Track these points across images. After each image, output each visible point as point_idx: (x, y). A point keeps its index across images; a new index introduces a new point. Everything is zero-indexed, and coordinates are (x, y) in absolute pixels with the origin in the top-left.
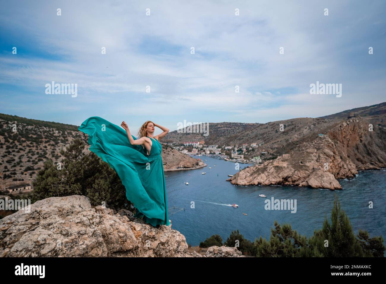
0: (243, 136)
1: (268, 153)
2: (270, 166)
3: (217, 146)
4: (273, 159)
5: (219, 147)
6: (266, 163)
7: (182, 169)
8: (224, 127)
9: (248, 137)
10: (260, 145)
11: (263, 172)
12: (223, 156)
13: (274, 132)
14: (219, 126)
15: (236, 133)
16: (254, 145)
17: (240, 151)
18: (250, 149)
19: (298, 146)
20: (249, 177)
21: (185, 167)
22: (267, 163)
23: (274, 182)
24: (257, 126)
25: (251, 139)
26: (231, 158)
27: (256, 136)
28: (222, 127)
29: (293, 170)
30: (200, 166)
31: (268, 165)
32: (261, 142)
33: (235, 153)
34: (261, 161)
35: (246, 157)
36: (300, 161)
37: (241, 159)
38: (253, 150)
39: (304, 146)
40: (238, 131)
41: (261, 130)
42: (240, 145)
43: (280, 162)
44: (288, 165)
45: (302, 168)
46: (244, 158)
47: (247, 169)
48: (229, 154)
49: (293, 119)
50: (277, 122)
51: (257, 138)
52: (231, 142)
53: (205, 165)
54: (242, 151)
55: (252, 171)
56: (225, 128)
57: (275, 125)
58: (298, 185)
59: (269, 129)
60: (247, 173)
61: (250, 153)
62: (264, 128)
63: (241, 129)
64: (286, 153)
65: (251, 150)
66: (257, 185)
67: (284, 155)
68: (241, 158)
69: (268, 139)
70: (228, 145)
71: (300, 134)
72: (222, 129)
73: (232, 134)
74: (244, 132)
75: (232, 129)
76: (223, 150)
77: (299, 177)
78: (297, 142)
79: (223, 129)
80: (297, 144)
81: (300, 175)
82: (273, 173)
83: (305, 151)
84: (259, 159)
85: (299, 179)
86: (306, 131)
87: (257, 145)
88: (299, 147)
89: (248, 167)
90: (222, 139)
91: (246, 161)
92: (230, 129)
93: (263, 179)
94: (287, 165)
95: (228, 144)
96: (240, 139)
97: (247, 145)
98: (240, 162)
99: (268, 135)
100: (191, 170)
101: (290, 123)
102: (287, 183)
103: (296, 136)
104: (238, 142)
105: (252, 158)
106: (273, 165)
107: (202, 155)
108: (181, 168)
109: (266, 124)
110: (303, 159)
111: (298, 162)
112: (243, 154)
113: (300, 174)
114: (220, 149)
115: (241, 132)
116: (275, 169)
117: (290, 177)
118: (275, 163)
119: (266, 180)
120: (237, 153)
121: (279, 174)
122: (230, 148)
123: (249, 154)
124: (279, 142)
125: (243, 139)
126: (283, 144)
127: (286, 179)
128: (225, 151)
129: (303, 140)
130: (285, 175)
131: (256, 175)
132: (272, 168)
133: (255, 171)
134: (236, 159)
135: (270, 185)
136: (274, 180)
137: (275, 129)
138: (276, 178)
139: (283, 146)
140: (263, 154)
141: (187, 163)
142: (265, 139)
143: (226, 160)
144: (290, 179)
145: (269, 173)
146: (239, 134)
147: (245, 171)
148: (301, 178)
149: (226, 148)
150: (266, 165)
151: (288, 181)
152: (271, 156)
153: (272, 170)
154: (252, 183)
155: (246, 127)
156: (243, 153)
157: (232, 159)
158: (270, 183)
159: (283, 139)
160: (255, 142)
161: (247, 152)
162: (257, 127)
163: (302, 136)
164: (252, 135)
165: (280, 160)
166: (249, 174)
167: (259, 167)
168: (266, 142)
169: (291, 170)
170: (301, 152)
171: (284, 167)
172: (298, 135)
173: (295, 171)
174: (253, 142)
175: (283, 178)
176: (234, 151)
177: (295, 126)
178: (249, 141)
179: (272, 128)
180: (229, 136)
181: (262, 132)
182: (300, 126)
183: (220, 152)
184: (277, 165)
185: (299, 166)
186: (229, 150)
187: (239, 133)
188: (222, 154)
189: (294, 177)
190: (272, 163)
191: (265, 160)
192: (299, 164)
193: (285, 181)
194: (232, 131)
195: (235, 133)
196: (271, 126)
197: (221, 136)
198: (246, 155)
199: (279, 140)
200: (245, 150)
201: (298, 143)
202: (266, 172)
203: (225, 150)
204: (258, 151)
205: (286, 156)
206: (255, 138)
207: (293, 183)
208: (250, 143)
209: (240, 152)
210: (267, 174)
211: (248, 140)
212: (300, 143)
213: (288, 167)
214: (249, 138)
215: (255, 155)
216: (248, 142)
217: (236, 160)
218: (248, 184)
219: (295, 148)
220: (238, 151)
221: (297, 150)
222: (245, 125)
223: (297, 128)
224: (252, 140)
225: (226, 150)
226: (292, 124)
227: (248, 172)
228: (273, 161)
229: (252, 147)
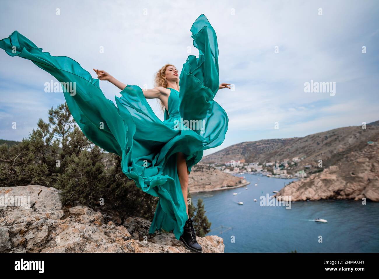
0: (283, 151)
1: (313, 166)
2: (317, 180)
3: (258, 163)
4: (319, 171)
5: (260, 164)
6: (312, 177)
7: (226, 188)
8: (262, 144)
9: (288, 152)
10: (302, 159)
11: (310, 187)
12: (265, 173)
13: (315, 145)
14: (257, 144)
15: (276, 149)
16: (296, 159)
17: (282, 166)
18: (293, 163)
19: (345, 156)
20: (295, 192)
21: (228, 186)
22: (313, 177)
23: (324, 196)
24: (296, 140)
25: (292, 153)
26: (273, 174)
27: (297, 150)
28: (260, 145)
29: (344, 182)
30: (243, 184)
31: (314, 178)
32: (303, 156)
33: (277, 168)
34: (305, 175)
35: (289, 172)
36: (351, 173)
37: (284, 174)
38: (296, 164)
39: (353, 155)
40: (277, 147)
41: (301, 144)
42: (281, 160)
43: (327, 175)
44: (338, 177)
45: (355, 180)
46: (288, 173)
47: (292, 184)
48: (270, 170)
49: (335, 130)
50: (317, 134)
51: (298, 152)
52: (272, 159)
53: (248, 183)
54: (284, 166)
55: (298, 186)
56: (264, 145)
57: (315, 137)
58: (353, 199)
59: (310, 142)
60: (293, 188)
62: (304, 142)
63: (280, 144)
64: (332, 165)
65: (293, 165)
66: (306, 200)
67: (331, 167)
68: (284, 173)
69: (310, 152)
70: (269, 162)
71: (345, 144)
72: (260, 146)
73: (272, 150)
74: (283, 147)
75: (270, 146)
76: (264, 167)
77: (353, 189)
78: (343, 152)
79: (262, 146)
80: (344, 155)
81: (353, 188)
82: (322, 187)
83: (355, 161)
84: (303, 174)
85: (353, 192)
86: (351, 140)
87: (299, 159)
88: (347, 157)
89: (293, 182)
90: (262, 156)
91: (290, 176)
92: (268, 145)
93: (310, 193)
94: (337, 177)
95: (269, 160)
96: (280, 155)
97: (288, 160)
98: (283, 177)
99: (309, 148)
100: (235, 188)
101: (332, 134)
102: (339, 197)
103: (341, 146)
104: (279, 158)
105: (296, 172)
106: (321, 179)
107: (244, 173)
108: (224, 187)
109: (306, 137)
110: (354, 170)
111: (349, 174)
112: (285, 169)
113: (354, 187)
114: (261, 166)
115: (280, 147)
116: (323, 182)
117: (342, 190)
118: (323, 176)
119: (315, 194)
120: (279, 169)
121: (328, 187)
122: (271, 164)
123: (292, 169)
124: (322, 154)
125: (283, 154)
126: (328, 156)
127: (338, 193)
128: (266, 168)
129: (350, 149)
130: (336, 188)
131: (302, 190)
132: (319, 182)
133: (301, 185)
134: (279, 174)
135: (321, 200)
136: (324, 195)
137: (316, 142)
138: (326, 193)
139: (328, 158)
140: (307, 168)
141: (230, 182)
142: (307, 152)
143: (268, 177)
144: (342, 193)
145: (317, 187)
146: (279, 150)
147: (291, 186)
148: (355, 191)
149: (268, 164)
150: (312, 178)
151: (341, 195)
152: (316, 169)
153: (320, 183)
154: (300, 198)
155: (285, 142)
156: (286, 168)
157: (275, 175)
158: (320, 198)
159: (326, 151)
160: (296, 156)
161: (289, 167)
162: (297, 141)
163: (348, 146)
164: (293, 150)
165: (327, 172)
166: (295, 190)
167: (305, 181)
168: (308, 155)
169: (342, 183)
170: (350, 162)
171: (334, 180)
172: (342, 145)
173: (346, 184)
174: (294, 157)
175: (334, 192)
176: (276, 167)
177: (338, 136)
178: (290, 156)
179: (312, 140)
180: (268, 153)
181: (302, 145)
182: (343, 135)
183: (262, 169)
184: (325, 178)
185: (351, 178)
186: (270, 166)
187: (278, 148)
188: (264, 170)
189: (347, 190)
190: (319, 176)
191: (310, 173)
192: (351, 176)
193: (337, 195)
194: (271, 147)
195: (275, 149)
196: (311, 139)
197: (261, 153)
198: (289, 170)
199: (323, 152)
200: (286, 165)
201: (344, 153)
202: (313, 186)
203: (266, 166)
204: (301, 165)
205: (333, 168)
206: (296, 152)
207: (347, 197)
208: (291, 158)
209: (282, 167)
210: (315, 188)
211: (288, 155)
212: (348, 153)
213: (338, 180)
214: (289, 152)
215: (298, 169)
216: (289, 157)
217: (279, 176)
218: (295, 200)
219: (342, 158)
220: (280, 166)
221: (344, 161)
222: (284, 140)
223: (340, 138)
224: (293, 155)
225: (267, 166)
226: (335, 135)
227: (294, 188)
228: (319, 174)
229: (294, 162)
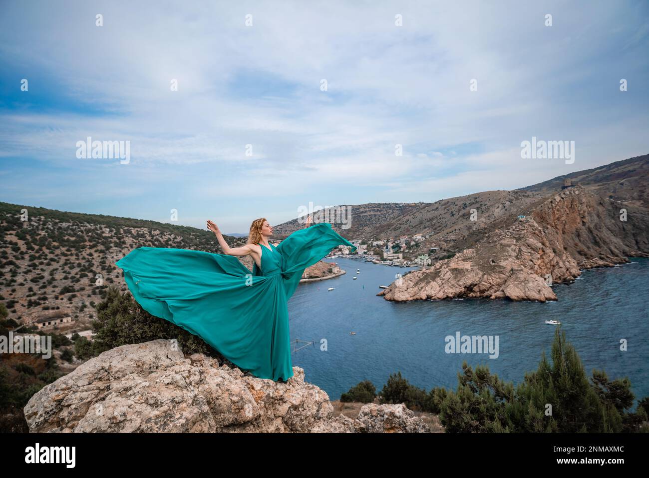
0: (400, 224)
1: (441, 248)
2: (444, 270)
3: (360, 241)
4: (449, 257)
5: (363, 243)
6: (438, 265)
7: (307, 279)
8: (370, 211)
9: (408, 225)
10: (427, 236)
11: (434, 279)
12: (370, 257)
13: (448, 216)
14: (361, 210)
15: (390, 220)
16: (418, 237)
17: (397, 247)
18: (413, 243)
19: (486, 235)
20: (412, 288)
21: (311, 277)
22: (440, 265)
23: (452, 293)
24: (421, 207)
25: (413, 227)
26: (383, 259)
27: (421, 223)
28: (366, 212)
29: (481, 273)
30: (334, 273)
31: (441, 267)
32: (428, 232)
33: (389, 251)
34: (429, 261)
35: (407, 257)
36: (491, 260)
37: (399, 260)
38: (417, 245)
39: (496, 235)
40: (392, 216)
41: (429, 214)
42: (397, 238)
43: (459, 262)
44: (473, 266)
45: (495, 270)
46: (404, 258)
47: (409, 275)
48: (379, 253)
49: (477, 194)
50: (452, 199)
51: (422, 226)
52: (382, 235)
53: (343, 272)
54: (400, 248)
55: (417, 278)
56: (372, 213)
57: (449, 204)
58: (488, 297)
59: (441, 211)
60: (409, 282)
61: (413, 249)
62: (433, 210)
63: (397, 212)
64: (468, 248)
65: (413, 245)
66: (426, 300)
67: (465, 251)
68: (398, 258)
69: (440, 226)
70: (378, 240)
71: (489, 216)
72: (366, 214)
73: (383, 222)
74: (401, 217)
75: (382, 214)
76: (370, 247)
77: (490, 283)
78: (485, 229)
79: (368, 214)
80: (486, 233)
81: (491, 281)
82: (449, 280)
83: (499, 243)
84: (426, 260)
85: (490, 287)
86: (497, 212)
87: (422, 236)
88: (489, 237)
89: (410, 272)
90: (367, 229)
91: (407, 263)
92: (379, 213)
93: (434, 289)
94: (471, 266)
95: (378, 237)
96: (395, 229)
97: (407, 237)
98: (398, 264)
99: (439, 221)
100: (321, 280)
101: (473, 201)
102: (472, 294)
103: (483, 219)
104: (393, 233)
105: (416, 257)
106: (449, 268)
107: (337, 257)
108: (305, 278)
109: (436, 203)
110: (495, 256)
111: (489, 262)
112: (401, 252)
113: (492, 279)
114: (365, 246)
115: (397, 218)
116: (453, 274)
117: (476, 285)
118: (453, 265)
119: (440, 291)
120: (392, 251)
121: (458, 281)
122: (381, 243)
123: (411, 251)
124: (456, 231)
125: (400, 228)
126: (464, 234)
127: (470, 288)
128: (373, 249)
129: (494, 226)
130: (469, 282)
131: (423, 285)
132: (447, 272)
133: (422, 277)
134: (391, 260)
135: (447, 299)
136: (451, 292)
137: (450, 211)
138: (454, 288)
139: (464, 237)
140: (432, 251)
141: (313, 270)
142: (435, 227)
143: (375, 263)
144: (476, 289)
145: (443, 279)
146: (394, 221)
147: (406, 278)
148: (493, 285)
149: (375, 243)
150: (438, 267)
151: (474, 292)
152: (445, 254)
153: (449, 275)
154: (417, 297)
155: (404, 209)
156: (402, 250)
157: (385, 260)
158: (445, 296)
159: (462, 226)
160: (419, 233)
161: (407, 248)
162: (422, 209)
163: (492, 220)
164: (415, 222)
165: (460, 259)
166: (412, 284)
167: (428, 271)
168: (436, 231)
169: (477, 274)
170: (492, 245)
171: (467, 270)
172: (485, 218)
173: (483, 276)
174: (416, 233)
175: (465, 287)
176: (387, 248)
177: (481, 205)
178: (410, 232)
179: (445, 208)
180: (378, 225)
181: (430, 215)
182: (489, 204)
183: (366, 251)
184: (456, 266)
185: (490, 267)
186: (378, 246)
187: (394, 219)
188: (368, 253)
189: (483, 285)
190: (447, 264)
191: (436, 259)
192: (490, 264)
193: (468, 292)
194: (383, 216)
195: (388, 220)
196: (444, 207)
197: (366, 225)
198: (406, 253)
199: (457, 227)
200: (404, 245)
201: (486, 231)
202: (438, 279)
203: (372, 246)
204: (424, 246)
205: (468, 252)
206: (420, 226)
207: (482, 294)
208: (411, 235)
209: (397, 249)
210: (440, 282)
211: (408, 230)
212: (490, 231)
213: (472, 270)
214: (410, 226)
215: (420, 252)
216: (408, 233)
217: (391, 262)
218: (411, 299)
219: (483, 239)
220: (393, 247)
221: (485, 242)
222: (403, 206)
223: (483, 207)
224: (414, 230)
225: (374, 246)
226: (477, 202)
227: (411, 281)
228: (448, 261)
229: (414, 241)
